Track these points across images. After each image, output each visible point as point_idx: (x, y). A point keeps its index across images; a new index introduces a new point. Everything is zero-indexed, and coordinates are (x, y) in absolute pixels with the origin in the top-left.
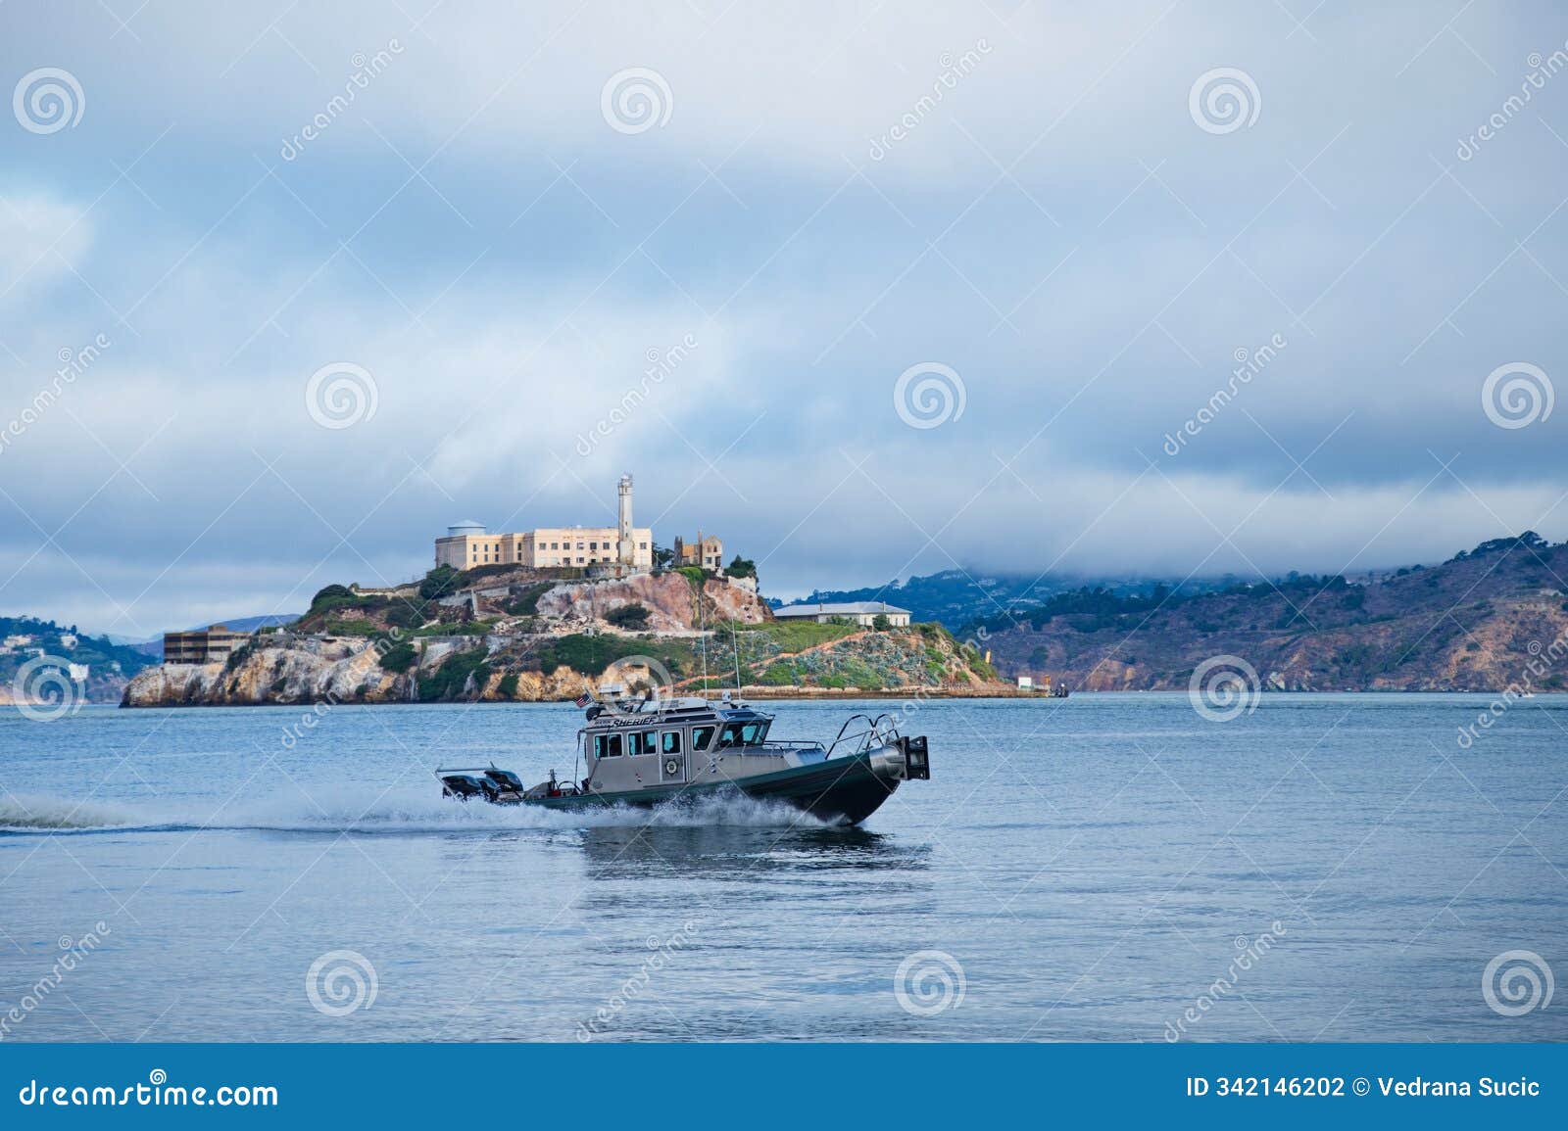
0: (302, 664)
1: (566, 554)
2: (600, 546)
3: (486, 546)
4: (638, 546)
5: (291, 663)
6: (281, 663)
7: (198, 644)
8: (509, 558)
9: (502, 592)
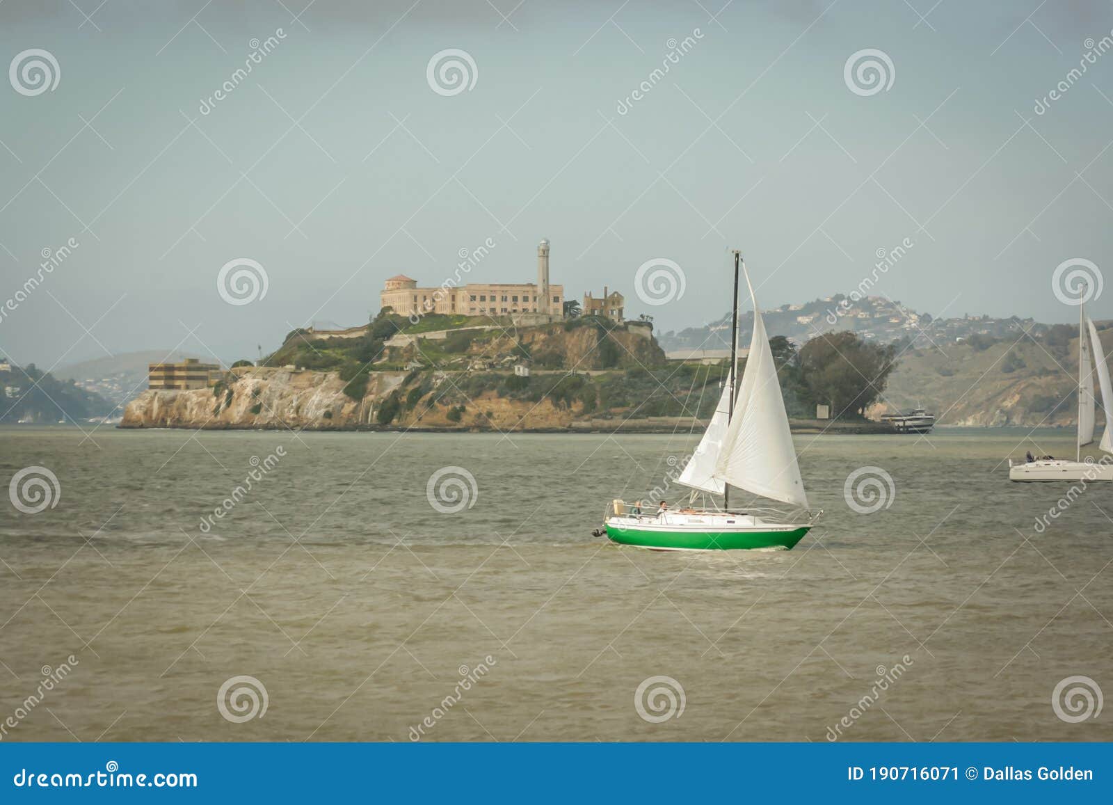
0: (274, 392)
1: (493, 305)
2: (520, 298)
3: (425, 300)
4: (552, 300)
5: (266, 392)
6: (257, 392)
7: (177, 373)
8: (444, 309)
9: (440, 335)
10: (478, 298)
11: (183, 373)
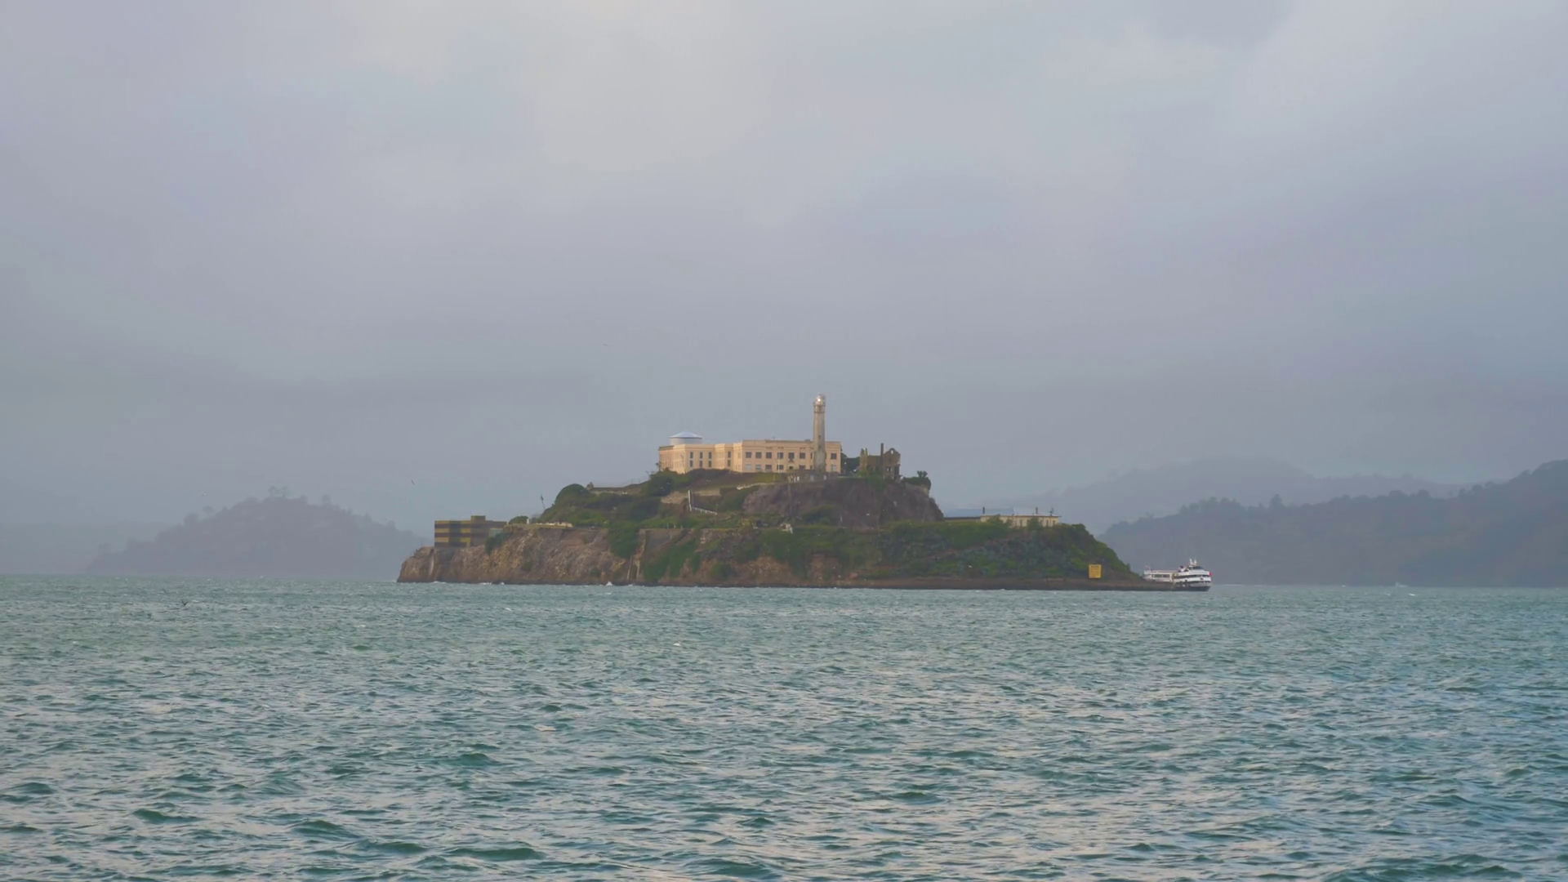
1: (769, 461)
2: (797, 455)
3: (701, 454)
4: (829, 456)
7: (464, 531)
8: (720, 464)
9: (714, 492)
10: (754, 455)
11: (468, 531)
